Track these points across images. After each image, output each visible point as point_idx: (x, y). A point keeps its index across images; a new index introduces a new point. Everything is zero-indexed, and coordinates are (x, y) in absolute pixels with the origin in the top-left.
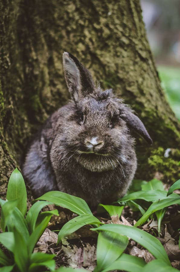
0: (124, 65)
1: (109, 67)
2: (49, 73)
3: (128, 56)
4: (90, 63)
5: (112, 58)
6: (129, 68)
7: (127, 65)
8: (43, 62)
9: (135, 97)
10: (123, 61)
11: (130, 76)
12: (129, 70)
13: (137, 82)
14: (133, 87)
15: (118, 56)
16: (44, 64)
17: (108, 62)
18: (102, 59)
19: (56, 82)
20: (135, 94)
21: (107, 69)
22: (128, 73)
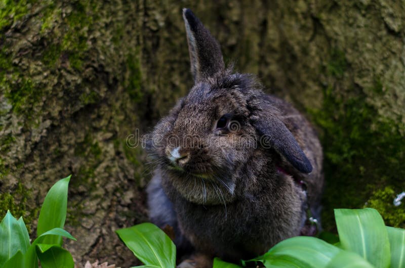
0: (358, 39)
1: (336, 41)
2: (261, 45)
3: (366, 26)
4: (311, 33)
5: (343, 27)
6: (365, 46)
7: (362, 40)
8: (250, 25)
9: (365, 96)
10: (356, 34)
11: (364, 59)
12: (364, 49)
13: (374, 70)
14: (365, 79)
15: (351, 25)
16: (253, 30)
17: (337, 34)
18: (328, 28)
19: (269, 60)
20: (366, 91)
21: (333, 45)
22: (361, 53)
